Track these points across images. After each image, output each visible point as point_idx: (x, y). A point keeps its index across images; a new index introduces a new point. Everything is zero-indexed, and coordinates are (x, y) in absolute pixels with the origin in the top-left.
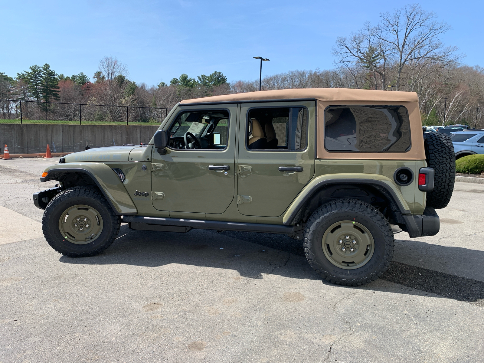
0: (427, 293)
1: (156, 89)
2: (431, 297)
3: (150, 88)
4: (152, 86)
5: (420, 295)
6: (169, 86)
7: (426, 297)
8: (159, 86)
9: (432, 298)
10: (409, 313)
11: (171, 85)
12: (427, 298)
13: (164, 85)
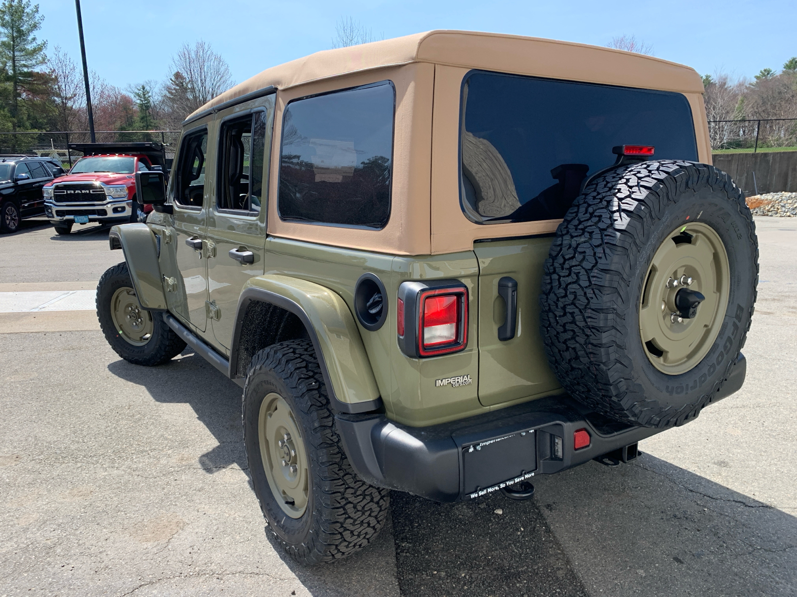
1: (750, 84)
3: (736, 83)
4: (741, 79)
6: (780, 75)
8: (757, 77)
11: (783, 72)
13: (768, 74)
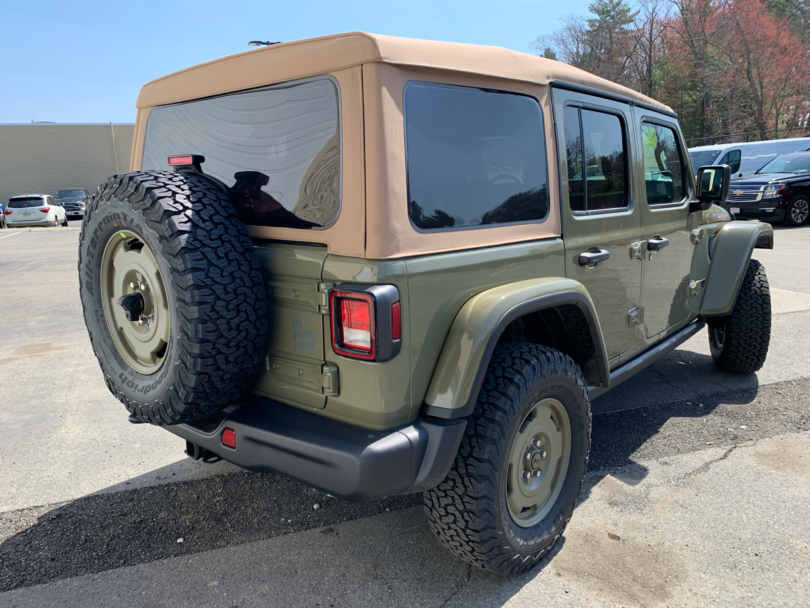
0: (130, 488)
2: (118, 483)
5: (137, 478)
7: (127, 479)
9: (116, 482)
10: (133, 446)
12: (124, 478)
